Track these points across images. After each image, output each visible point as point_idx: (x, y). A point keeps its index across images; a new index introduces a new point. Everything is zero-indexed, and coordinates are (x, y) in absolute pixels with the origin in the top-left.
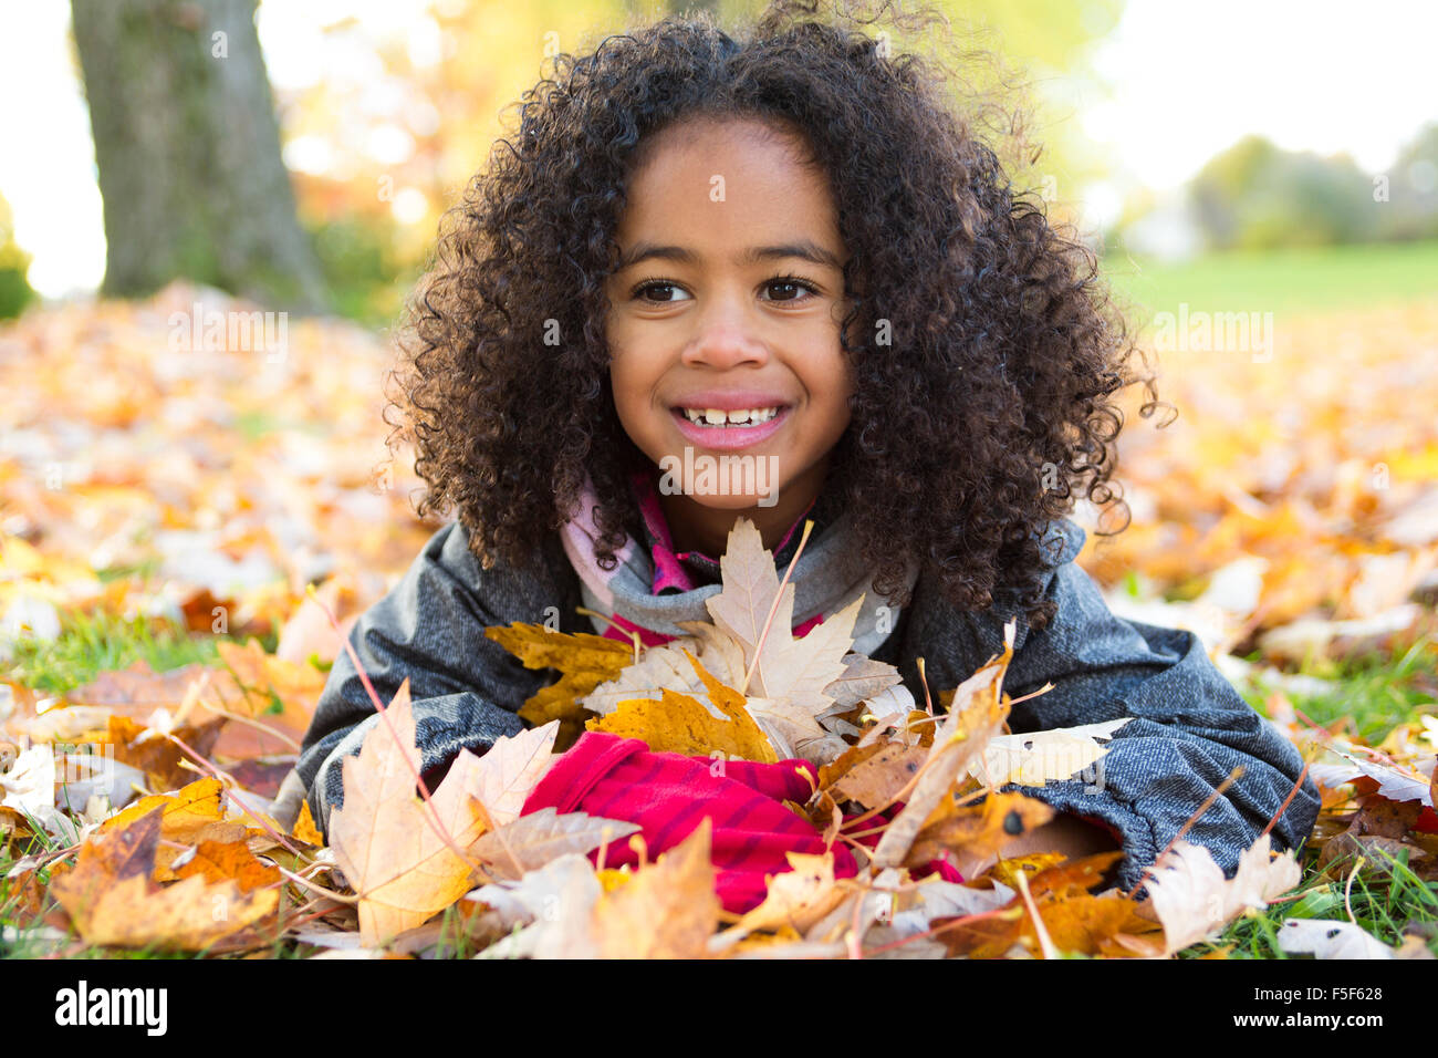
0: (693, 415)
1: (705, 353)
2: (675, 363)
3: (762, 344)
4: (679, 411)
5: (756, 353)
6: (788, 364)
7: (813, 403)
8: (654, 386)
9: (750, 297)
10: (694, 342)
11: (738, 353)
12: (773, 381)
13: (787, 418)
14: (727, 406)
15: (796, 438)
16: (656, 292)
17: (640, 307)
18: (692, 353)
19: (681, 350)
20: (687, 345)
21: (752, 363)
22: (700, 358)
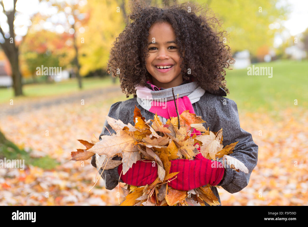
0: (158, 67)
1: (160, 58)
2: (155, 59)
3: (168, 56)
4: (156, 66)
5: (167, 57)
6: (172, 59)
7: (177, 64)
8: (152, 63)
9: (166, 49)
10: (158, 56)
11: (165, 57)
12: (170, 61)
13: (173, 67)
14: (163, 66)
15: (175, 70)
16: (153, 48)
17: (150, 51)
18: (158, 58)
19: (156, 57)
20: (157, 56)
21: (167, 59)
22: (159, 58)
